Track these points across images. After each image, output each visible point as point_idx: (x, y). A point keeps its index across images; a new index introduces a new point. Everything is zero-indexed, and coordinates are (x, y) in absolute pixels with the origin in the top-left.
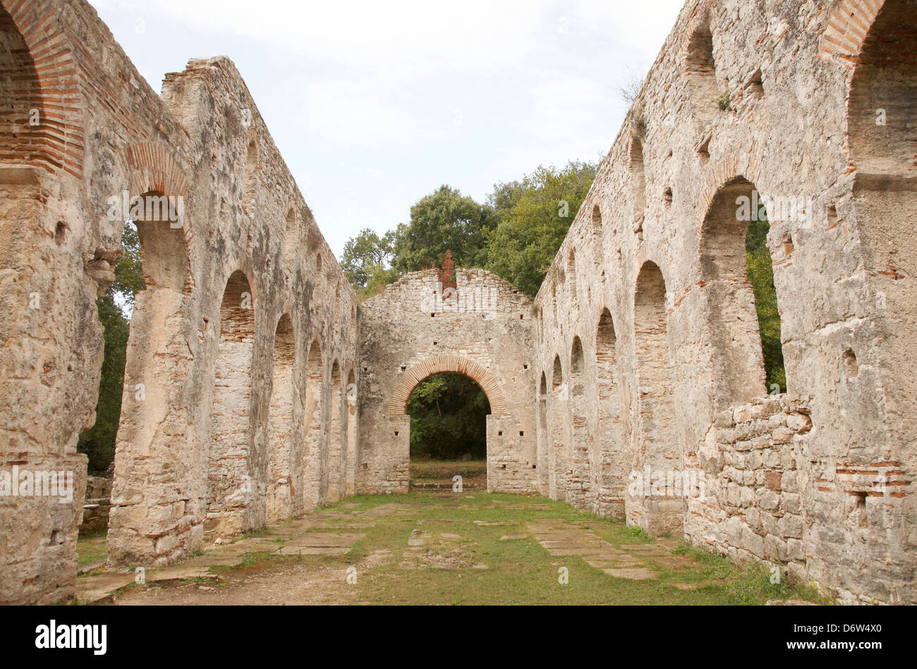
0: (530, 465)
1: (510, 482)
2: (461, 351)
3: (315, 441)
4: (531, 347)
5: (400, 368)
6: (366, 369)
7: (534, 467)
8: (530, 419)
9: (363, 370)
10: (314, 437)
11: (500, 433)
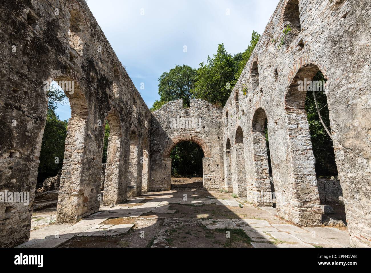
0: (222, 179)
1: (213, 186)
2: (192, 132)
3: (116, 168)
4: (221, 130)
5: (167, 139)
6: (153, 139)
7: (223, 180)
8: (221, 159)
9: (152, 139)
10: (116, 166)
11: (209, 165)
